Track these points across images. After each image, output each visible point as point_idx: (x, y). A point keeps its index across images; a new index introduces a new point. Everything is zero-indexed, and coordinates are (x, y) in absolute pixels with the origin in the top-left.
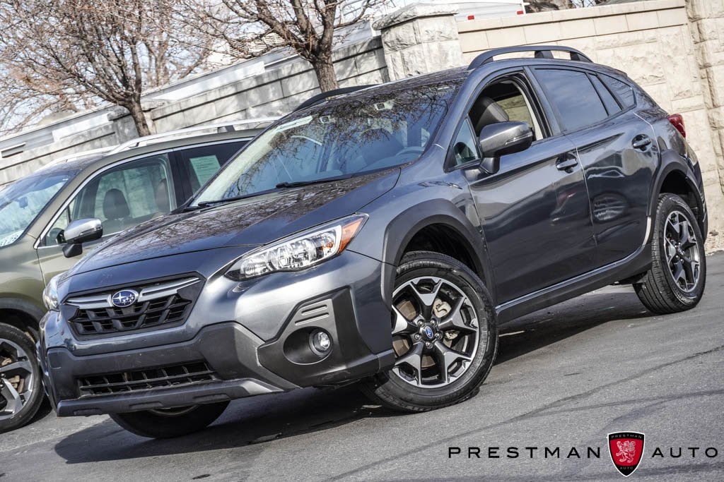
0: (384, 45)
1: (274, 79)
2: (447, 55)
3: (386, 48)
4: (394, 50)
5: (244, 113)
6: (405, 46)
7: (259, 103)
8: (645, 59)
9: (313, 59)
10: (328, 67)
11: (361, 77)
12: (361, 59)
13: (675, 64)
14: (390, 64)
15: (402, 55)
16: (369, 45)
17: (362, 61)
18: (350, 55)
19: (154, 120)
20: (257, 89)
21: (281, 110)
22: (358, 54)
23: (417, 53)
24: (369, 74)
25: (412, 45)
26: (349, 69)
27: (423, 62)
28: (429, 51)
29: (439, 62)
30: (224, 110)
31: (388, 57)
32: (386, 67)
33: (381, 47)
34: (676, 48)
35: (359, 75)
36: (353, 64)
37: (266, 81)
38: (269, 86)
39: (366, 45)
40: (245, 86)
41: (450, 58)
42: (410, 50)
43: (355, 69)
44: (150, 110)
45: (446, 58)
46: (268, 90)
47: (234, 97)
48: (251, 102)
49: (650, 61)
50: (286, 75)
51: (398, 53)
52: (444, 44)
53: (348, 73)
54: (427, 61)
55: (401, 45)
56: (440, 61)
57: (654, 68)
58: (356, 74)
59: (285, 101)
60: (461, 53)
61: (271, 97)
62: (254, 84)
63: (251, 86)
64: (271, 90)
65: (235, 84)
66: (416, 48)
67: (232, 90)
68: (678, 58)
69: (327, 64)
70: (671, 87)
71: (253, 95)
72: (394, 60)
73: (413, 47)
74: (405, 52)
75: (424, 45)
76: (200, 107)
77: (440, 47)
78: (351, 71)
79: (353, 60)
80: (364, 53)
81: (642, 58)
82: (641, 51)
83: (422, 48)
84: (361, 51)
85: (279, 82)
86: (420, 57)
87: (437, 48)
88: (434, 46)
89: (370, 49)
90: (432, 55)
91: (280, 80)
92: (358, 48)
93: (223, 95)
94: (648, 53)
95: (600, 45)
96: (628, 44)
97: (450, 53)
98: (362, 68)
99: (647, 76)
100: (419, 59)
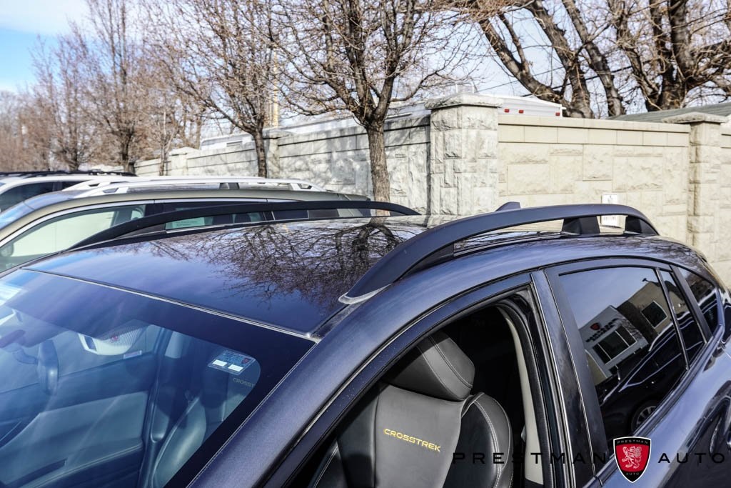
0: (432, 124)
1: (351, 134)
2: (483, 143)
3: (432, 127)
4: (439, 129)
5: (330, 155)
6: (447, 128)
7: (340, 149)
8: (650, 170)
9: (367, 125)
10: (378, 135)
11: (412, 147)
12: (414, 131)
13: (672, 177)
14: (433, 141)
15: (444, 135)
16: (422, 121)
17: (415, 133)
18: (407, 126)
19: (279, 146)
20: (341, 139)
21: (353, 159)
22: (412, 127)
23: (456, 137)
24: (418, 145)
25: (454, 128)
26: (404, 138)
27: (460, 145)
28: (468, 137)
29: (474, 148)
30: (319, 149)
31: (433, 135)
32: (430, 142)
33: (429, 125)
34: (676, 165)
35: (410, 144)
36: (407, 134)
37: (346, 134)
38: (348, 138)
39: (419, 120)
40: (333, 135)
41: (485, 146)
42: (452, 132)
43: (408, 139)
44: (277, 138)
45: (481, 145)
46: (347, 141)
47: (324, 141)
48: (336, 148)
49: (654, 172)
50: (360, 132)
51: (441, 133)
52: (483, 132)
53: (402, 141)
54: (463, 146)
55: (445, 126)
56: (476, 147)
57: (656, 178)
58: (408, 143)
59: (357, 152)
60: (496, 143)
61: (348, 147)
62: (339, 135)
63: (337, 136)
64: (349, 142)
65: (327, 132)
66: (456, 132)
67: (325, 137)
68: (675, 173)
69: (378, 132)
70: (665, 195)
71: (337, 143)
72: (436, 139)
73: (454, 130)
74: (447, 133)
75: (464, 131)
76: (305, 144)
77: (478, 134)
78: (405, 140)
79: (408, 131)
80: (417, 127)
81: (648, 168)
82: (650, 162)
83: (461, 133)
84: (415, 125)
85: (355, 137)
86: (458, 140)
87: (475, 136)
88: (473, 133)
89: (422, 124)
90: (469, 141)
91: (356, 135)
92: (413, 122)
93: (319, 138)
94: (655, 165)
95: (618, 153)
96: (640, 155)
97: (487, 141)
98: (413, 140)
99: (649, 184)
100: (457, 142)
